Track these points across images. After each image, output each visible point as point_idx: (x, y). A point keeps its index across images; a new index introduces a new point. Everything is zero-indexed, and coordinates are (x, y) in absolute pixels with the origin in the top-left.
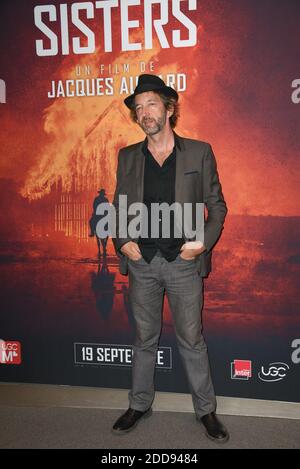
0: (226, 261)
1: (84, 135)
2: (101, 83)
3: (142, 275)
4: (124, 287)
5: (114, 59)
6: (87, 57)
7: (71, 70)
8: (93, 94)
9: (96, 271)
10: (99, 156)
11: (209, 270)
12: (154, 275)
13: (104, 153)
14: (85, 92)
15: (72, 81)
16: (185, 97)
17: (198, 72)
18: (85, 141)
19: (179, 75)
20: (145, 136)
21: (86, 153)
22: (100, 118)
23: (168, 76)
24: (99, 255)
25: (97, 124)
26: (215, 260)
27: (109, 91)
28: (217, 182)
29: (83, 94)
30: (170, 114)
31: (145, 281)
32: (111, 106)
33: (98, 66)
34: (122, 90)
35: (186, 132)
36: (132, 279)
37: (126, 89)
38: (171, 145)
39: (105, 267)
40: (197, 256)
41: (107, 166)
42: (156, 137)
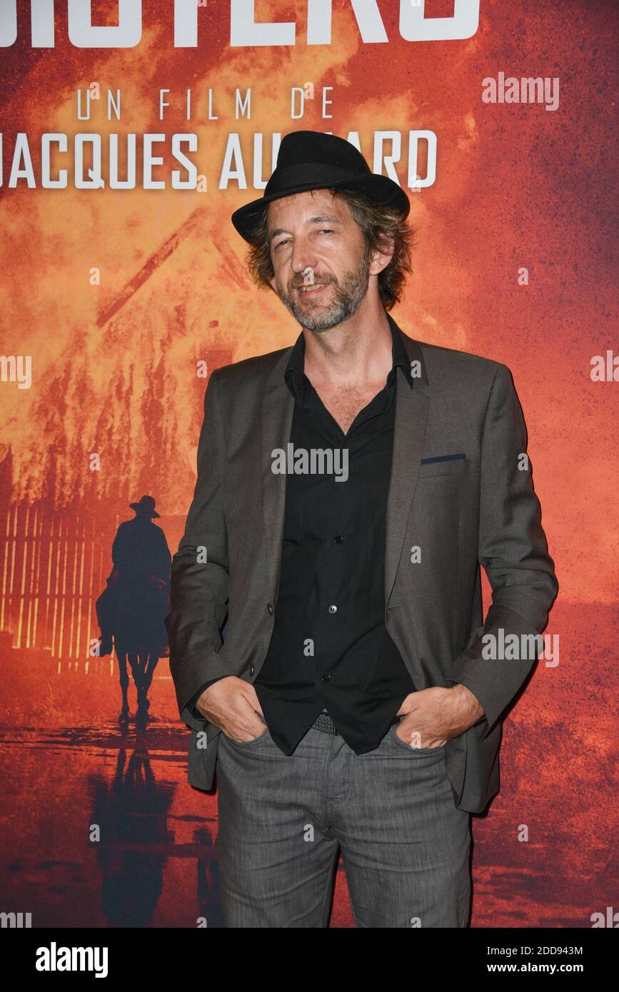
0: (553, 760)
1: (94, 317)
2: (158, 149)
3: (263, 793)
4: (202, 835)
5: (202, 75)
6: (114, 61)
7: (60, 102)
8: (131, 183)
9: (111, 772)
10: (140, 387)
11: (491, 788)
12: (304, 797)
13: (157, 377)
14: (105, 176)
15: (62, 139)
16: (432, 207)
17: (479, 125)
18: (95, 337)
19: (415, 135)
20: (297, 330)
21: (100, 377)
22: (151, 265)
23: (379, 137)
24: (124, 716)
25: (137, 282)
26: (515, 756)
27: (184, 178)
28: (528, 494)
29: (98, 183)
30: (380, 262)
31: (272, 816)
32: (189, 226)
33: (149, 91)
34: (226, 175)
35: (431, 320)
36: (230, 806)
37: (240, 175)
38: (382, 365)
39: (141, 759)
40: (454, 738)
41: (166, 423)
42: (335, 338)
